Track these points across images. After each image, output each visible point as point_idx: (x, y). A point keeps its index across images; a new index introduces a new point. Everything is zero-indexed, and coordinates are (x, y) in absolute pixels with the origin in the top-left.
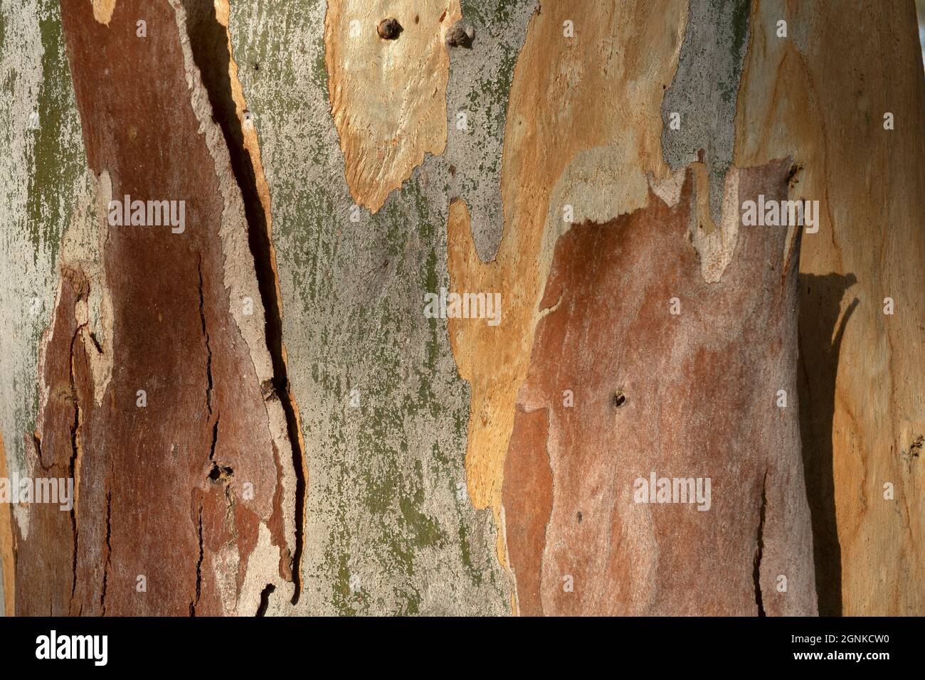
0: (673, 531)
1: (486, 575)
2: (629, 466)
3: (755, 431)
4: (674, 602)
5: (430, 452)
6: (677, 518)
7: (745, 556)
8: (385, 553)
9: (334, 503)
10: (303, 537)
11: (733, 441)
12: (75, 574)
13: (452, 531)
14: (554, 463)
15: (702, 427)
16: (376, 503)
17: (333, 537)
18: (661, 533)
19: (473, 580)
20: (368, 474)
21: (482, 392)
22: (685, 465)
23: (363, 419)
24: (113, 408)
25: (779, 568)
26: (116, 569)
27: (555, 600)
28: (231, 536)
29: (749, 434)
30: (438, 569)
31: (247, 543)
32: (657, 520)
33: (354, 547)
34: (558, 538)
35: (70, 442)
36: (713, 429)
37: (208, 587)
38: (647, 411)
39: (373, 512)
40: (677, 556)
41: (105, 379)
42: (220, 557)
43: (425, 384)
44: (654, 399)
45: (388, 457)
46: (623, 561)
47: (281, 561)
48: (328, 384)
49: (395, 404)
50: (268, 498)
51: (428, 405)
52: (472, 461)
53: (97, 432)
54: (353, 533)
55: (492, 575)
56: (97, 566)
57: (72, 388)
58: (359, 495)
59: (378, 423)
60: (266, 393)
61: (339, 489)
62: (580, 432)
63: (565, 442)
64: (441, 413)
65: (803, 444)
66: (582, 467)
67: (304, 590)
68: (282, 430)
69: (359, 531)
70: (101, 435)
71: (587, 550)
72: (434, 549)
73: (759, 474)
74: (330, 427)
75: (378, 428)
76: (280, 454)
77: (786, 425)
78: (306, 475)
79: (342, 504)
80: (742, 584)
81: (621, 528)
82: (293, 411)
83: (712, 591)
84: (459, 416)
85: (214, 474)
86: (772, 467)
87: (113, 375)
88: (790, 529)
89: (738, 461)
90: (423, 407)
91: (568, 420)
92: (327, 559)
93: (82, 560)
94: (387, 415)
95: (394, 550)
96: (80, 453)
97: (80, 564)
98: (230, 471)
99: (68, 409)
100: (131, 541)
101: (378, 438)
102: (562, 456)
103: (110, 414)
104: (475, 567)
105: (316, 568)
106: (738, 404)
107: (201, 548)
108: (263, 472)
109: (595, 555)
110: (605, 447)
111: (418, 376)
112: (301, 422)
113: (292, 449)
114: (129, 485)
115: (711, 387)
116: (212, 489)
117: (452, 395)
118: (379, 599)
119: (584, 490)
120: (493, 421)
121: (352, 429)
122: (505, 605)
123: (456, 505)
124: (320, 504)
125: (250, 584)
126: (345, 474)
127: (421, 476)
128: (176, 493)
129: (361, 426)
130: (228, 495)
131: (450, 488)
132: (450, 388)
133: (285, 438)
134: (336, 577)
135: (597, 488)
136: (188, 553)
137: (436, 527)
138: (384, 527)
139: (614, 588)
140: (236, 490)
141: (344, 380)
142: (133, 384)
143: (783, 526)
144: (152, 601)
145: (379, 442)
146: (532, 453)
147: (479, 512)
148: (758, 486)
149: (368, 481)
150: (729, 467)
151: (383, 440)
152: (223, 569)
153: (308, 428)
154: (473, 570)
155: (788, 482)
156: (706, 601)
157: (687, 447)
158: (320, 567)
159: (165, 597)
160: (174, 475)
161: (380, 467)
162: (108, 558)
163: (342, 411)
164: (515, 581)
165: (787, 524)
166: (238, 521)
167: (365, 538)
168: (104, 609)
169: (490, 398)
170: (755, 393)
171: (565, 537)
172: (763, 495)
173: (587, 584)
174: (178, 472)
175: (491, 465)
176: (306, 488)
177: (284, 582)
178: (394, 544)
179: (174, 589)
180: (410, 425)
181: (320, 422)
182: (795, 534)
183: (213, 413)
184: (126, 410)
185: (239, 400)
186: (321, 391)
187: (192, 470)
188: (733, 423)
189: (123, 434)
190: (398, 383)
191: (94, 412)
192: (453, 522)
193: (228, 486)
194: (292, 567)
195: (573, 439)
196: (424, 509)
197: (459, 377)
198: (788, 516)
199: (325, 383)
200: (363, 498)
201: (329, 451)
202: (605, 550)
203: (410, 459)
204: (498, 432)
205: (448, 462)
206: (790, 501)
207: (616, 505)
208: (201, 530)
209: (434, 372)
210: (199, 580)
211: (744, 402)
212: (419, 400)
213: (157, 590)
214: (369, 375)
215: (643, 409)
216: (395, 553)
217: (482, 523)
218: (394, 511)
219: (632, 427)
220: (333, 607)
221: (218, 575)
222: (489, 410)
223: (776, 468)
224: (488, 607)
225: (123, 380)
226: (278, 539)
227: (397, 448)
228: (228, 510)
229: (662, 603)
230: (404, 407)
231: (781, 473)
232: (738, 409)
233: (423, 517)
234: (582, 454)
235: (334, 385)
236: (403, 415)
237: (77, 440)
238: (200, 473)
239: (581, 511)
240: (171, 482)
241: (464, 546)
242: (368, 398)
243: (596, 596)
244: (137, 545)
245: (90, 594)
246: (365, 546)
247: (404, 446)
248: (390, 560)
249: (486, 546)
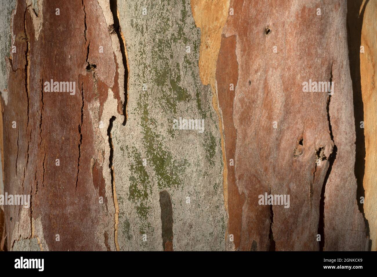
0: (291, 89)
1: (208, 114)
2: (272, 60)
3: (328, 44)
4: (291, 120)
5: (183, 59)
6: (293, 83)
7: (323, 99)
8: (164, 103)
9: (141, 81)
10: (128, 96)
11: (318, 49)
12: (28, 116)
13: (193, 94)
14: (239, 59)
15: (304, 42)
16: (160, 81)
17: (141, 96)
18: (286, 90)
19: (203, 116)
20: (156, 68)
21: (206, 33)
22: (296, 59)
23: (153, 44)
24: (43, 41)
25: (338, 106)
26: (46, 112)
27: (239, 119)
28: (96, 95)
29: (325, 46)
30: (187, 111)
31: (103, 98)
32: (284, 84)
33: (150, 100)
34: (240, 92)
35: (25, 58)
36: (309, 43)
37: (86, 118)
38: (280, 35)
39: (158, 85)
40: (293, 100)
41: (39, 28)
42: (91, 105)
43: (181, 29)
44: (283, 30)
45: (165, 61)
46: (269, 102)
47: (118, 106)
48: (138, 28)
49: (167, 38)
50: (112, 78)
51: (182, 38)
52: (202, 64)
53: (36, 52)
54: (150, 94)
55: (211, 114)
56: (38, 111)
57: (25, 35)
58: (152, 77)
59: (160, 46)
60: (110, 31)
61: (143, 75)
62: (250, 45)
63: (243, 50)
64: (188, 42)
65: (349, 51)
66: (251, 61)
67: (128, 119)
68: (118, 47)
69: (152, 94)
70: (38, 53)
71: (253, 97)
72: (185, 102)
73: (329, 64)
74: (139, 48)
75: (160, 48)
76: (117, 58)
77: (341, 42)
78: (129, 69)
79: (145, 82)
80: (322, 112)
81: (268, 87)
82: (122, 40)
83: (308, 115)
84: (195, 44)
85: (88, 68)
86: (335, 60)
87: (43, 26)
88: (343, 88)
89: (320, 57)
90: (180, 39)
91: (245, 40)
92: (138, 106)
93: (31, 109)
94: (164, 43)
95: (167, 102)
96: (29, 63)
97: (30, 112)
98: (95, 66)
99: (24, 44)
100: (52, 99)
101: (160, 52)
102: (242, 56)
103: (42, 44)
104: (203, 110)
105: (133, 109)
106: (321, 32)
107: (83, 101)
108: (109, 66)
109: (257, 99)
110: (261, 52)
111: (178, 25)
112: (126, 45)
113: (123, 56)
114: (51, 74)
115: (308, 24)
116: (87, 74)
117: (192, 34)
118: (161, 124)
119: (252, 71)
120: (211, 46)
121: (148, 48)
122: (216, 127)
123: (195, 83)
124: (135, 81)
125: (105, 116)
126: (146, 69)
127: (179, 70)
128: (72, 77)
129: (153, 47)
130: (94, 77)
131: (192, 76)
132: (192, 31)
133: (119, 51)
134: (142, 114)
135: (258, 70)
136: (77, 103)
137: (186, 92)
138: (163, 92)
139: (265, 113)
140: (98, 74)
141: (145, 26)
142: (52, 29)
143: (340, 87)
144: (62, 125)
145: (161, 54)
146: (229, 56)
147: (205, 86)
148: (329, 69)
149: (156, 71)
150: (316, 60)
151: (162, 54)
152: (92, 109)
153: (129, 48)
154: (202, 112)
155: (342, 67)
156: (306, 119)
157: (297, 51)
158: (135, 109)
159: (67, 123)
160: (71, 69)
161: (161, 65)
162: (43, 108)
163: (144, 41)
164: (222, 113)
165: (342, 86)
166: (99, 88)
167: (155, 96)
168: (41, 130)
169: (209, 36)
170: (328, 27)
171: (244, 92)
172: (331, 73)
173: (254, 112)
174: (72, 67)
175: (210, 65)
176: (129, 74)
177: (120, 115)
178: (167, 100)
179: (71, 120)
180: (174, 47)
181: (135, 45)
182: (345, 91)
183: (87, 41)
184: (49, 41)
185: (98, 34)
186: (135, 31)
187: (78, 67)
188: (318, 40)
189: (48, 52)
190: (169, 28)
191: (35, 43)
192: (193, 90)
193: (94, 73)
194: (123, 108)
195: (247, 49)
196: (180, 84)
197: (196, 26)
198: (342, 83)
199: (137, 28)
200: (154, 79)
201: (138, 58)
202: (261, 97)
203: (174, 62)
204: (213, 51)
205: (191, 64)
206: (343, 76)
207: (266, 77)
208: (83, 93)
209: (185, 23)
210: (82, 115)
211: (323, 31)
212: (178, 36)
213: (64, 120)
214: (156, 24)
215: (278, 35)
216: (168, 104)
217: (206, 91)
218: (167, 85)
219: (273, 43)
220: (141, 127)
221: (91, 113)
222: (209, 41)
223: (337, 61)
224: (209, 128)
225: (48, 28)
226: (117, 96)
227: (169, 57)
228: (94, 84)
229: (286, 120)
230: (171, 39)
231: (339, 63)
232: (320, 34)
233: (180, 88)
234: (251, 55)
235: (141, 29)
236: (171, 43)
237: (28, 57)
238: (82, 68)
239: (250, 80)
240: (69, 72)
241: (199, 101)
242: (156, 35)
243: (257, 117)
244: (55, 101)
245: (35, 124)
246: (155, 100)
247: (172, 56)
248: (166, 107)
249: (208, 101)
